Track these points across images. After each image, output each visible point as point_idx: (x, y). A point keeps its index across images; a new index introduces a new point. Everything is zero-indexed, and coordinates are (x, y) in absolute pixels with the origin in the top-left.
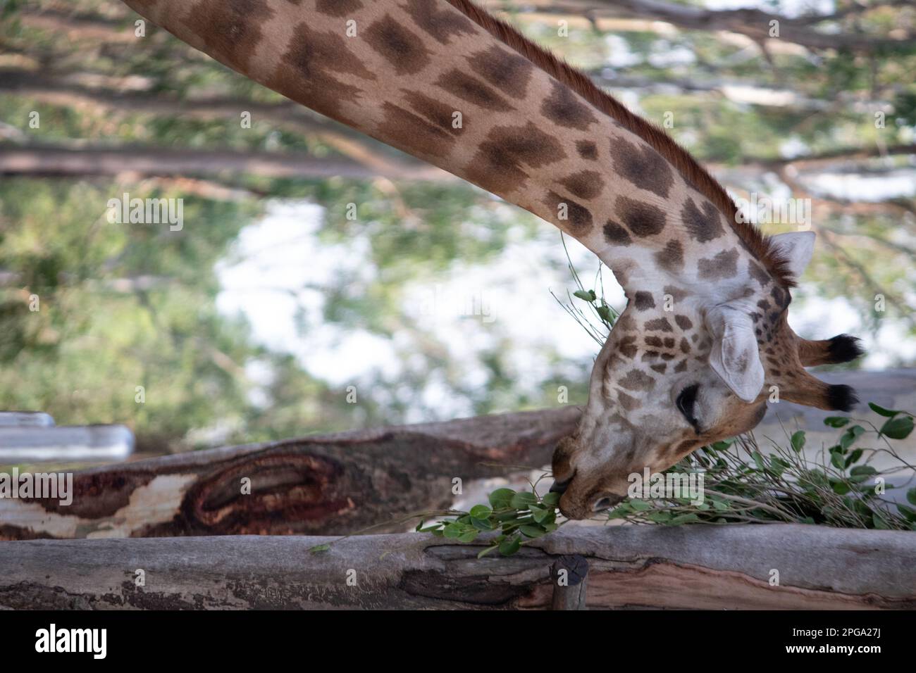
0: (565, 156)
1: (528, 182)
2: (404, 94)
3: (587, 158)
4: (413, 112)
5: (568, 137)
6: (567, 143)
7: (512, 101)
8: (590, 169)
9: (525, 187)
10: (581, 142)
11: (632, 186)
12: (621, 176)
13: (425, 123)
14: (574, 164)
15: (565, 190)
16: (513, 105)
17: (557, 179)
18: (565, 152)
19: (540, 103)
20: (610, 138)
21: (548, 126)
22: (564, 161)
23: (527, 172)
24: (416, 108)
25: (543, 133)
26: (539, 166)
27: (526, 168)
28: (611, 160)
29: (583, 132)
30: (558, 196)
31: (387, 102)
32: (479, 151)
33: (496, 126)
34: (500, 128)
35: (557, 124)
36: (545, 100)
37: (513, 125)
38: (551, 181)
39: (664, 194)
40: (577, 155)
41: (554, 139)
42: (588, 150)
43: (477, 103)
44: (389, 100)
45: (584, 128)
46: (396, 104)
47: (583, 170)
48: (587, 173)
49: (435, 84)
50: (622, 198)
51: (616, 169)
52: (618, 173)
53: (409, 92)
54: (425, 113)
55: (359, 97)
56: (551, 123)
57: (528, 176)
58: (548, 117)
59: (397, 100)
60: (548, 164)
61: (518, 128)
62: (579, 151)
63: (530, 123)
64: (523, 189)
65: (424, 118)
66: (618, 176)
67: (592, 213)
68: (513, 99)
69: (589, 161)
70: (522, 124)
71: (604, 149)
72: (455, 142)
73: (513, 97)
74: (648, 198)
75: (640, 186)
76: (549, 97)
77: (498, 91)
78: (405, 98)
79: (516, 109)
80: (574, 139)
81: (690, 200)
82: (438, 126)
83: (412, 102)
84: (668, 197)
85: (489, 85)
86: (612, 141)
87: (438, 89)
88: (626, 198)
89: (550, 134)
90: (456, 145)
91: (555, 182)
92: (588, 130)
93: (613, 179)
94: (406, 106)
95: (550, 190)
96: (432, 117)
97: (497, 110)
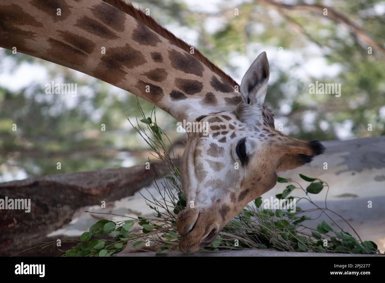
0: (146, 62)
1: (127, 76)
2: (59, 33)
3: (157, 62)
4: (65, 42)
5: (146, 50)
6: (146, 54)
7: (118, 33)
8: (159, 67)
9: (125, 79)
10: (153, 53)
11: (183, 72)
12: (176, 68)
13: (72, 48)
14: (151, 65)
15: (147, 79)
16: (118, 35)
17: (143, 73)
18: (146, 59)
19: (132, 32)
20: (168, 50)
21: (136, 46)
22: (145, 64)
23: (126, 71)
24: (66, 40)
25: (134, 49)
26: (132, 68)
27: (126, 69)
28: (170, 61)
29: (154, 47)
30: (144, 82)
31: (50, 38)
32: (101, 61)
33: (110, 48)
34: (111, 49)
35: (141, 44)
36: (134, 30)
37: (119, 46)
38: (139, 74)
39: (200, 75)
40: (152, 60)
41: (140, 52)
42: (157, 57)
43: (100, 35)
44: (52, 37)
45: (154, 45)
46: (55, 39)
47: (156, 68)
48: (158, 69)
49: (76, 25)
50: (178, 79)
51: (173, 65)
52: (174, 67)
53: (62, 32)
54: (71, 43)
55: (35, 37)
56: (137, 44)
57: (127, 73)
58: (136, 40)
59: (56, 37)
60: (137, 66)
61: (121, 48)
62: (152, 58)
63: (127, 45)
64: (124, 81)
65: (71, 45)
66: (174, 69)
67: (163, 88)
68: (118, 32)
69: (158, 63)
70: (123, 45)
71: (165, 56)
72: (88, 57)
73: (118, 31)
74: (192, 77)
75: (187, 72)
76: (137, 29)
77: (110, 28)
78: (60, 35)
79: (119, 37)
80: (149, 52)
81: (214, 77)
82: (79, 49)
83: (64, 37)
84: (202, 76)
85: (105, 25)
86: (169, 52)
87: (77, 28)
88: (180, 79)
89: (138, 50)
90: (88, 59)
91: (141, 75)
92: (157, 46)
93: (172, 71)
94: (61, 39)
95: (139, 80)
96: (76, 45)
97: (110, 38)
